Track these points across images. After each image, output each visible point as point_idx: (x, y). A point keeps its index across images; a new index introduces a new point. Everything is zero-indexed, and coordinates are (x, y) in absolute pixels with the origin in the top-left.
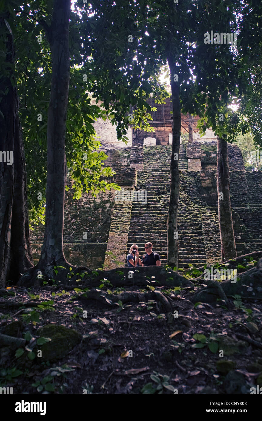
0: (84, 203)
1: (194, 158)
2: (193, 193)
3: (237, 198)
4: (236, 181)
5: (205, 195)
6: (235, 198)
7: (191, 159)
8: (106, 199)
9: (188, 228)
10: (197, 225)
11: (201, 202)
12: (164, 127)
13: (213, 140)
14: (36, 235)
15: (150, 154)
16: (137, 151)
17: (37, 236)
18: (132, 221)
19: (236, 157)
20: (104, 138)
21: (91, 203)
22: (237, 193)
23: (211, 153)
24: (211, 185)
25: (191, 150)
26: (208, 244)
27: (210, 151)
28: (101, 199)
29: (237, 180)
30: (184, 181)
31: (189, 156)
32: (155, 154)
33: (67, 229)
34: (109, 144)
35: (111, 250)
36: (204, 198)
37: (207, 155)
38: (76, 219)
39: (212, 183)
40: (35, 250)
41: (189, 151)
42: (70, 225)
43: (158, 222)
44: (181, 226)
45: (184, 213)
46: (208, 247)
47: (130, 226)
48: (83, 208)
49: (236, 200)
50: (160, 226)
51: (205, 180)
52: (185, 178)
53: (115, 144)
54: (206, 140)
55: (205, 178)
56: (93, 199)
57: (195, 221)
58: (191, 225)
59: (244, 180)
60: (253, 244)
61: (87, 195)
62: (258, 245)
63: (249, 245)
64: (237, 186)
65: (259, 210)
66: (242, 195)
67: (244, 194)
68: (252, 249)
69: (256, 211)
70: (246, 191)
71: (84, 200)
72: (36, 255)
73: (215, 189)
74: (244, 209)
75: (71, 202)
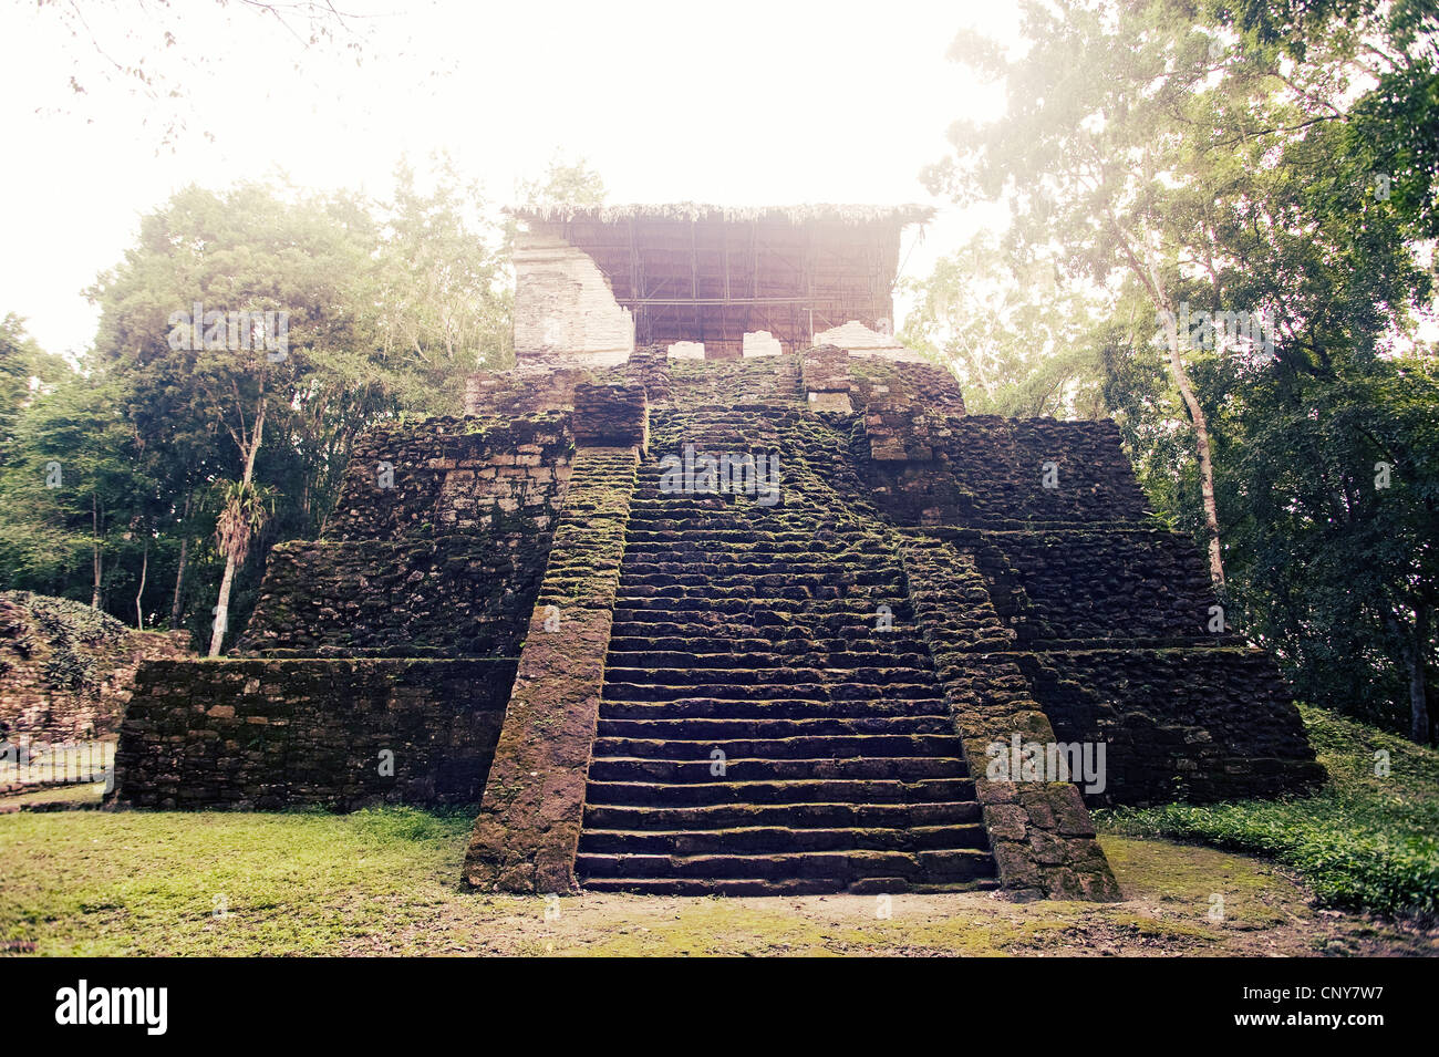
0: (457, 515)
1: (828, 391)
2: (845, 479)
3: (989, 500)
4: (980, 448)
5: (883, 489)
6: (983, 502)
7: (818, 391)
8: (539, 500)
9: (854, 589)
10: (888, 578)
11: (874, 512)
13: (873, 352)
14: (275, 628)
16: (649, 367)
17: (280, 631)
18: (628, 566)
20: (548, 340)
21: (481, 514)
22: (987, 486)
23: (873, 383)
24: (903, 456)
25: (820, 365)
26: (946, 649)
27: (871, 379)
28: (520, 498)
29: (982, 443)
30: (810, 441)
31: (813, 384)
32: (704, 380)
33: (389, 607)
34: (563, 357)
35: (534, 680)
36: (880, 498)
38: (427, 571)
39: (907, 448)
40: (257, 683)
41: (812, 368)
42: (402, 592)
43: (732, 571)
44: (824, 582)
45: (830, 539)
46: (950, 662)
47: (622, 581)
48: (454, 530)
49: (986, 506)
50: (741, 582)
51: (884, 438)
52: (815, 431)
53: (581, 357)
54: (853, 353)
55: (881, 433)
56: (491, 501)
57: (874, 563)
58: (863, 581)
59: (1004, 445)
60: (1064, 656)
61: (469, 484)
62: (1080, 659)
63: (1052, 660)
64: (986, 461)
65: (1065, 539)
66: (1003, 490)
67: (1009, 487)
68: (1064, 675)
69: (1057, 542)
70: (1014, 477)
71: (459, 503)
72: (256, 704)
73: (916, 469)
74: (1017, 535)
75: (413, 511)
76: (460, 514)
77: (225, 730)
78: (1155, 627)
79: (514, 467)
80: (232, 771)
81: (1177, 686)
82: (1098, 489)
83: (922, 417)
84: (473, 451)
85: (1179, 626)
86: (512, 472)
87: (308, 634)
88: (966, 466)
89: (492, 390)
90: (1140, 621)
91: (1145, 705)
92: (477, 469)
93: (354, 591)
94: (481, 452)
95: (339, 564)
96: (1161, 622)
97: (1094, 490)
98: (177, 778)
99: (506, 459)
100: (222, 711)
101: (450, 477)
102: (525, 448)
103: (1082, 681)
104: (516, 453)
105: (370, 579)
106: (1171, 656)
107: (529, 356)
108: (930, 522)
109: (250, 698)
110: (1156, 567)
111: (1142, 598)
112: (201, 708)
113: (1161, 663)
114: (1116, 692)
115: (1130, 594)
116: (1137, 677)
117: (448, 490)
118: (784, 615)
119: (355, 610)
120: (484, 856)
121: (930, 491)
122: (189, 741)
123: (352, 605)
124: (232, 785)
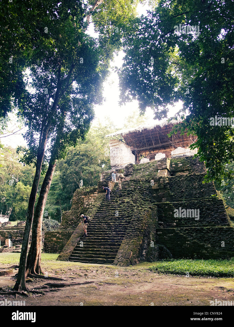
1: (162, 169)
2: (146, 194)
3: (177, 195)
4: (178, 183)
5: (155, 195)
6: (175, 195)
7: (160, 170)
9: (124, 219)
10: (131, 216)
11: (150, 200)
12: (170, 148)
13: (183, 154)
14: (63, 226)
15: (138, 169)
16: (128, 169)
17: (64, 226)
18: (95, 216)
19: (198, 164)
20: (117, 163)
21: (90, 205)
22: (177, 192)
23: (178, 164)
24: (158, 188)
25: (161, 163)
26: (130, 229)
27: (178, 163)
30: (141, 186)
31: (159, 168)
32: (141, 169)
33: (77, 222)
34: (120, 166)
35: (74, 234)
36: (154, 197)
37: (176, 166)
39: (159, 186)
41: (159, 164)
42: (79, 219)
43: (109, 216)
44: (121, 217)
45: (127, 209)
46: (128, 232)
47: (93, 218)
49: (176, 196)
50: (109, 218)
52: (143, 184)
53: (123, 165)
54: (179, 155)
56: (91, 203)
58: (127, 217)
59: (183, 182)
60: (182, 229)
61: (88, 200)
62: (186, 229)
63: (179, 229)
64: (179, 186)
65: (191, 203)
66: (181, 192)
67: (182, 192)
68: (181, 233)
69: (188, 204)
70: (184, 189)
71: (86, 203)
72: (58, 238)
73: (161, 190)
74: (179, 203)
75: (81, 205)
76: (87, 205)
77: (55, 242)
78: (208, 222)
79: (94, 196)
80: (56, 248)
81: (206, 235)
82: (203, 190)
83: (162, 179)
84: (88, 194)
85: (213, 221)
86: (94, 197)
87: (67, 227)
88: (174, 188)
89: (105, 176)
90: (205, 221)
91: (198, 239)
92: (89, 197)
93: (73, 220)
94: (89, 194)
95: (71, 215)
96: (209, 221)
97: (202, 190)
98: (50, 249)
99: (92, 195)
100: (54, 239)
101: (85, 199)
102: (95, 193)
103: (184, 234)
104: (94, 194)
105: (75, 217)
106: (207, 229)
107: (114, 166)
108: (164, 201)
109: (57, 237)
110: (211, 208)
111: (206, 215)
112: (52, 238)
113: (204, 230)
114: (192, 236)
115: (204, 214)
116: (198, 233)
117: (85, 201)
118: (111, 224)
119: (73, 222)
120: (60, 257)
121: (164, 194)
122: (51, 243)
123: (72, 222)
124: (56, 250)
